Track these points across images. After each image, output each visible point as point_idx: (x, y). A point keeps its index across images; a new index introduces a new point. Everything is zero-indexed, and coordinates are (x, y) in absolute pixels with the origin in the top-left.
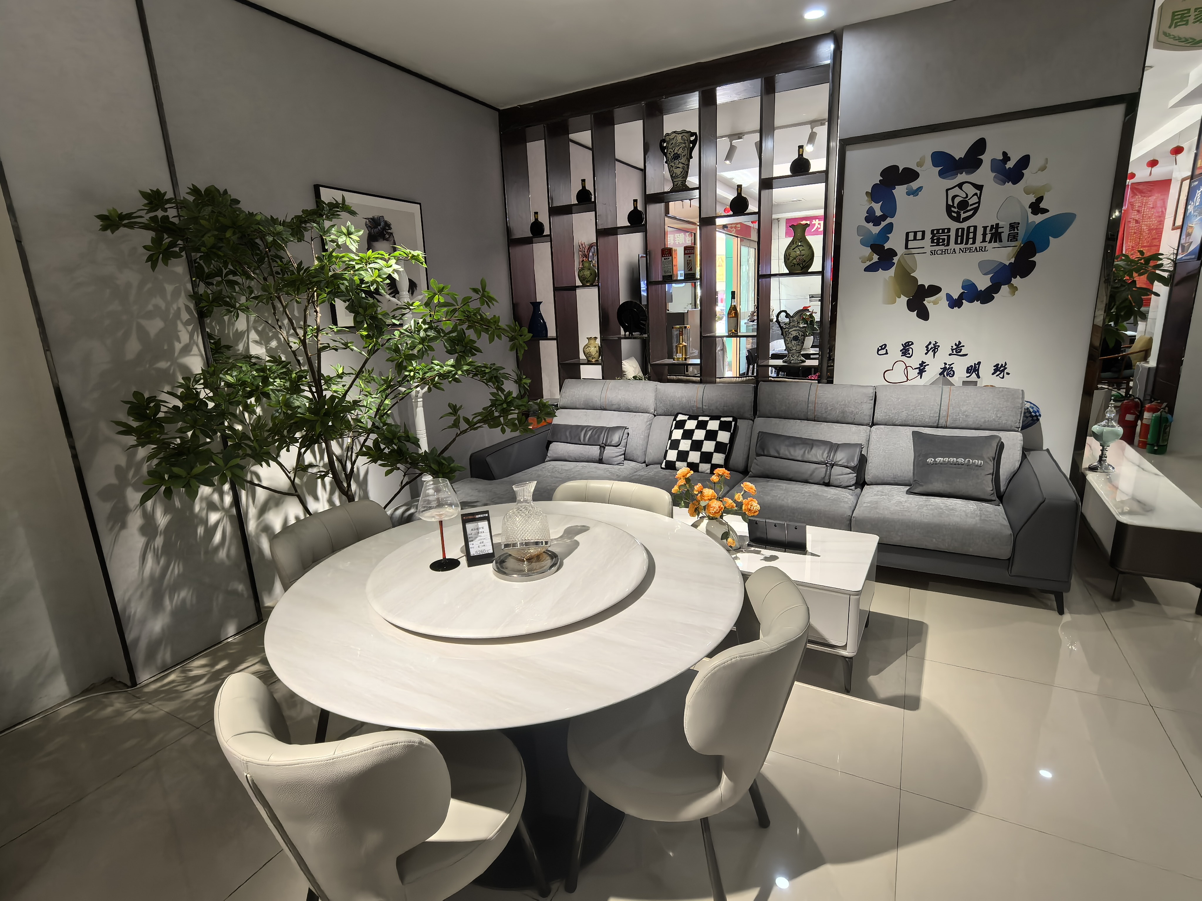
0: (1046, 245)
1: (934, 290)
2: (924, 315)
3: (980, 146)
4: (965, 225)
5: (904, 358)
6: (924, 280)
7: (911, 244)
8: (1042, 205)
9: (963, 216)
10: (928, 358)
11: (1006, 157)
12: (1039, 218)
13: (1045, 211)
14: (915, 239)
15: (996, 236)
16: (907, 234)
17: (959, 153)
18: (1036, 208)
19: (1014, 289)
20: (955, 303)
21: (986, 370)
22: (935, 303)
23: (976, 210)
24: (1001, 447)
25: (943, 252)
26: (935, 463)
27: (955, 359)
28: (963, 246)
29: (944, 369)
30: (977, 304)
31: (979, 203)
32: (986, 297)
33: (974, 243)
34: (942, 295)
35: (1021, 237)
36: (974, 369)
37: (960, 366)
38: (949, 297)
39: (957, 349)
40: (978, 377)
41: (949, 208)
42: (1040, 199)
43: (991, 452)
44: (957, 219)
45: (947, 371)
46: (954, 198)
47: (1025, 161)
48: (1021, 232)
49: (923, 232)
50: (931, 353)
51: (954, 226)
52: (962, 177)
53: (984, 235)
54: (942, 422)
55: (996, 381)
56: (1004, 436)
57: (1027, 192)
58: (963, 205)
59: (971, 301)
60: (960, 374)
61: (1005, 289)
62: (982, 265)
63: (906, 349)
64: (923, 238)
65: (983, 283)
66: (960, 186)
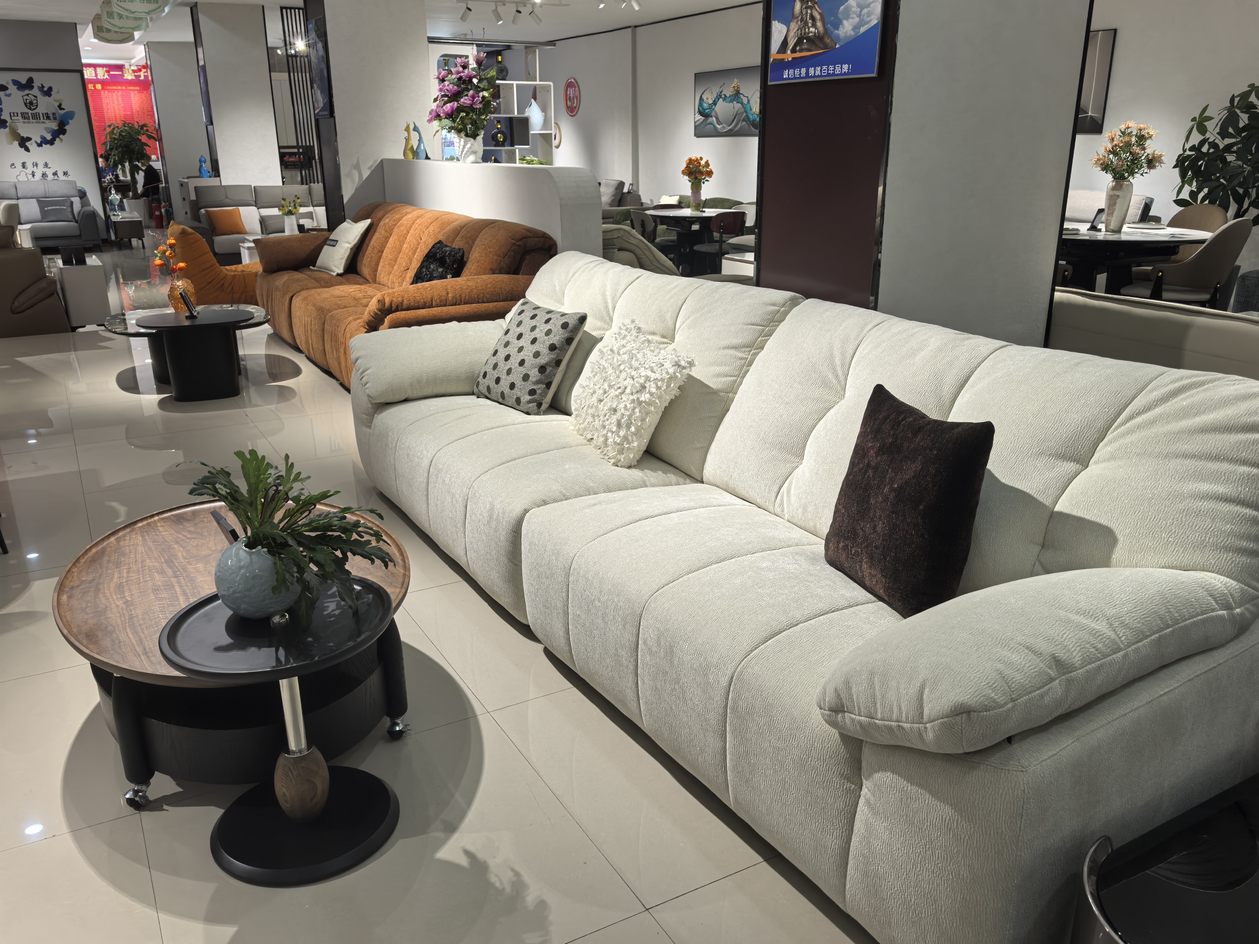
0: (68, 123)
1: (29, 139)
2: (27, 150)
3: (31, 80)
4: (34, 112)
5: (24, 170)
6: (24, 135)
7: (13, 118)
8: (62, 107)
9: (32, 108)
10: (35, 169)
11: (43, 87)
12: (62, 112)
13: (64, 109)
14: (14, 116)
15: (48, 118)
16: (10, 113)
17: (24, 81)
18: (60, 106)
19: (61, 140)
20: (40, 145)
21: (60, 174)
22: (31, 144)
23: (37, 106)
24: (72, 203)
25: (28, 123)
26: (48, 210)
27: (46, 170)
28: (36, 121)
29: (43, 174)
30: (48, 146)
31: (37, 103)
32: (51, 142)
33: (40, 119)
34: (33, 141)
35: (58, 118)
36: (55, 174)
37: (49, 173)
38: (36, 142)
39: (46, 165)
40: (58, 177)
41: (25, 104)
42: (60, 105)
43: (68, 204)
44: (30, 109)
45: (44, 175)
46: (26, 100)
47: (50, 89)
48: (57, 116)
49: (17, 113)
50: (35, 167)
51: (30, 112)
52: (27, 92)
53: (43, 117)
54: (47, 195)
55: (65, 178)
56: (73, 199)
57: (55, 101)
58: (31, 103)
59: (46, 144)
60: (50, 177)
61: (58, 139)
62: (46, 129)
63: (24, 165)
64: (18, 116)
65: (49, 137)
66: (28, 95)
